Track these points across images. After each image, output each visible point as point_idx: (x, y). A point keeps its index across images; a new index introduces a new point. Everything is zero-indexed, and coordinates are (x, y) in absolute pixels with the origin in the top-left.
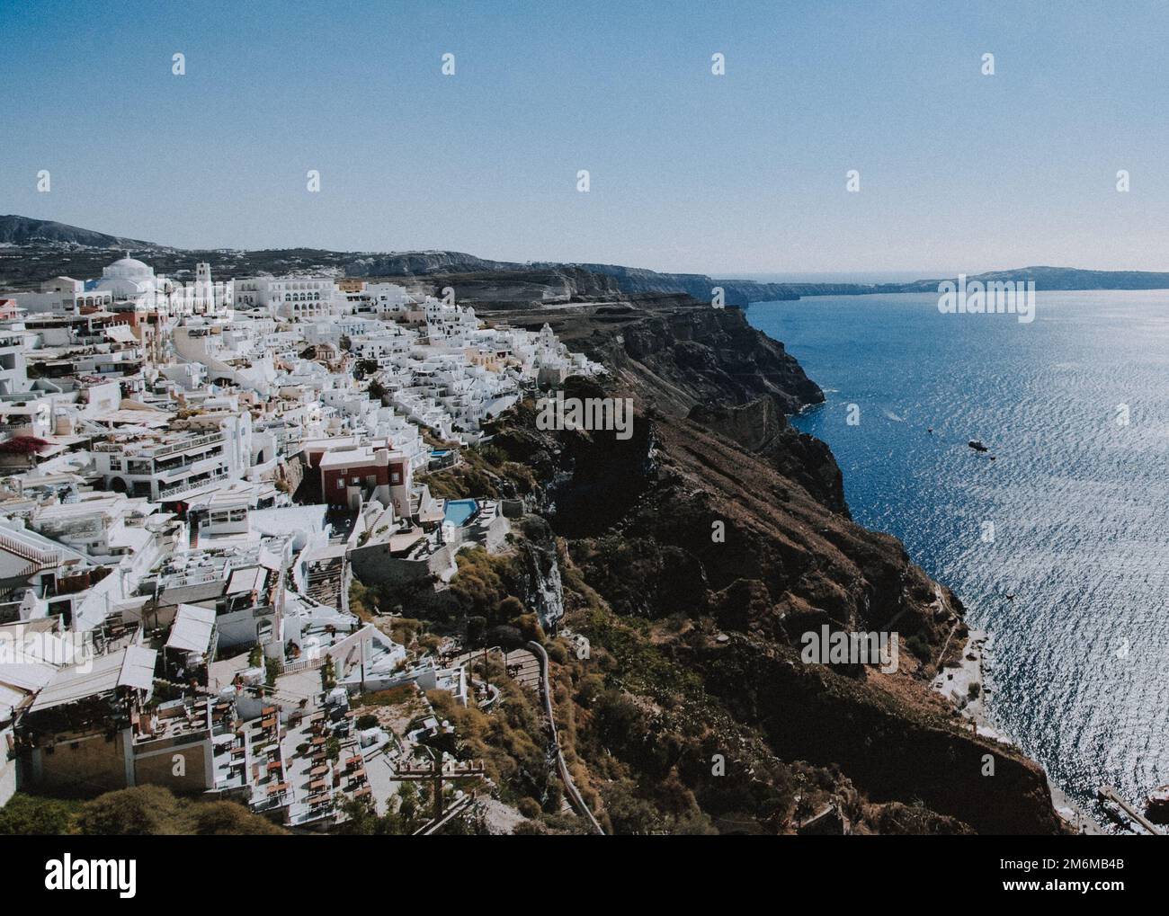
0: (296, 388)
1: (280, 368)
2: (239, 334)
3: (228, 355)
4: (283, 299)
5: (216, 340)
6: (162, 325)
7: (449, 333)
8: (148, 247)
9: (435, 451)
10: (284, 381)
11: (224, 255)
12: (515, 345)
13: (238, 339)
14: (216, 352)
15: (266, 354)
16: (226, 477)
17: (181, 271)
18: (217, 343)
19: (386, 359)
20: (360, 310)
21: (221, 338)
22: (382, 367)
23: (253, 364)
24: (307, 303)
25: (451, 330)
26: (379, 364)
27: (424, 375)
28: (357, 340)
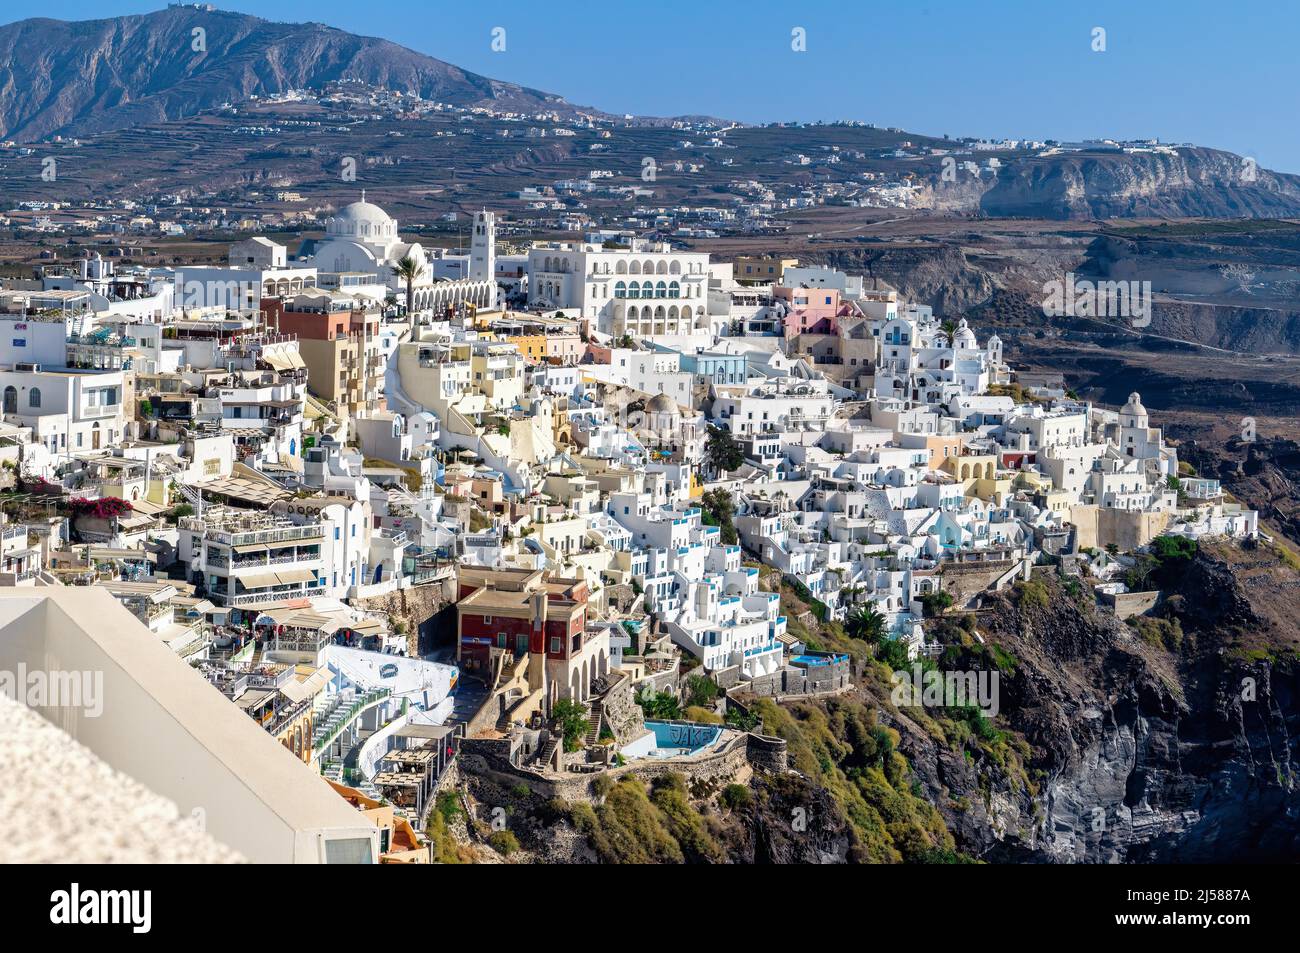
0: (571, 481)
1: (564, 437)
2: (500, 364)
3: (473, 404)
4: (611, 294)
5: (461, 373)
6: (370, 340)
7: (915, 396)
8: (550, 107)
9: (806, 653)
10: (566, 466)
11: (685, 136)
12: (1045, 440)
13: (498, 374)
14: (457, 396)
15: (540, 409)
16: (320, 592)
17: (595, 174)
18: (463, 379)
19: (771, 442)
20: (754, 327)
21: (469, 368)
22: (758, 459)
23: (513, 424)
24: (653, 304)
25: (921, 389)
26: (756, 452)
27: (831, 486)
28: (726, 395)
